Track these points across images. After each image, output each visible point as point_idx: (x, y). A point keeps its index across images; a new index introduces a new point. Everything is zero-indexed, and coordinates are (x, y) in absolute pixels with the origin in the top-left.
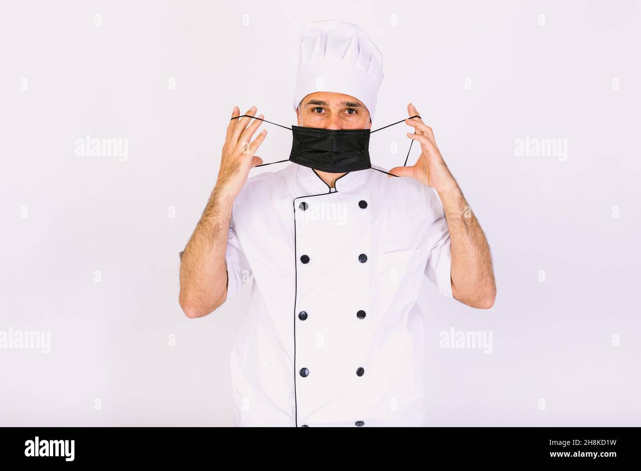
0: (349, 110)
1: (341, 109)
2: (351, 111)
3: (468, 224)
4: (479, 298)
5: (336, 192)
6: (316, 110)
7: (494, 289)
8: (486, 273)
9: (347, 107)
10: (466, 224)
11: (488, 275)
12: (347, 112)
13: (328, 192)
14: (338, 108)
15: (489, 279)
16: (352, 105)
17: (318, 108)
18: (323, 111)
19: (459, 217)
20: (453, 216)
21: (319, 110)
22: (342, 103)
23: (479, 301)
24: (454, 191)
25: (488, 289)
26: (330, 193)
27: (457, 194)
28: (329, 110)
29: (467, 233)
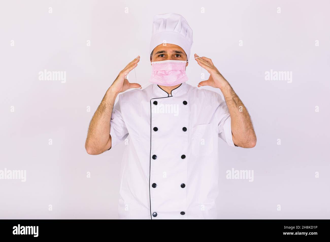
0: (176, 55)
1: (173, 54)
2: (177, 56)
3: (236, 102)
4: (247, 141)
5: (172, 96)
6: (160, 56)
7: (255, 136)
8: (249, 127)
9: (175, 53)
10: (235, 102)
11: (250, 128)
12: (176, 56)
13: (168, 96)
14: (171, 54)
15: (251, 130)
16: (178, 52)
17: (161, 55)
18: (164, 56)
19: (231, 99)
20: (228, 99)
21: (162, 55)
22: (173, 51)
23: (248, 143)
24: (227, 86)
25: (251, 136)
26: (168, 97)
27: (229, 88)
28: (167, 55)
29: (236, 106)
